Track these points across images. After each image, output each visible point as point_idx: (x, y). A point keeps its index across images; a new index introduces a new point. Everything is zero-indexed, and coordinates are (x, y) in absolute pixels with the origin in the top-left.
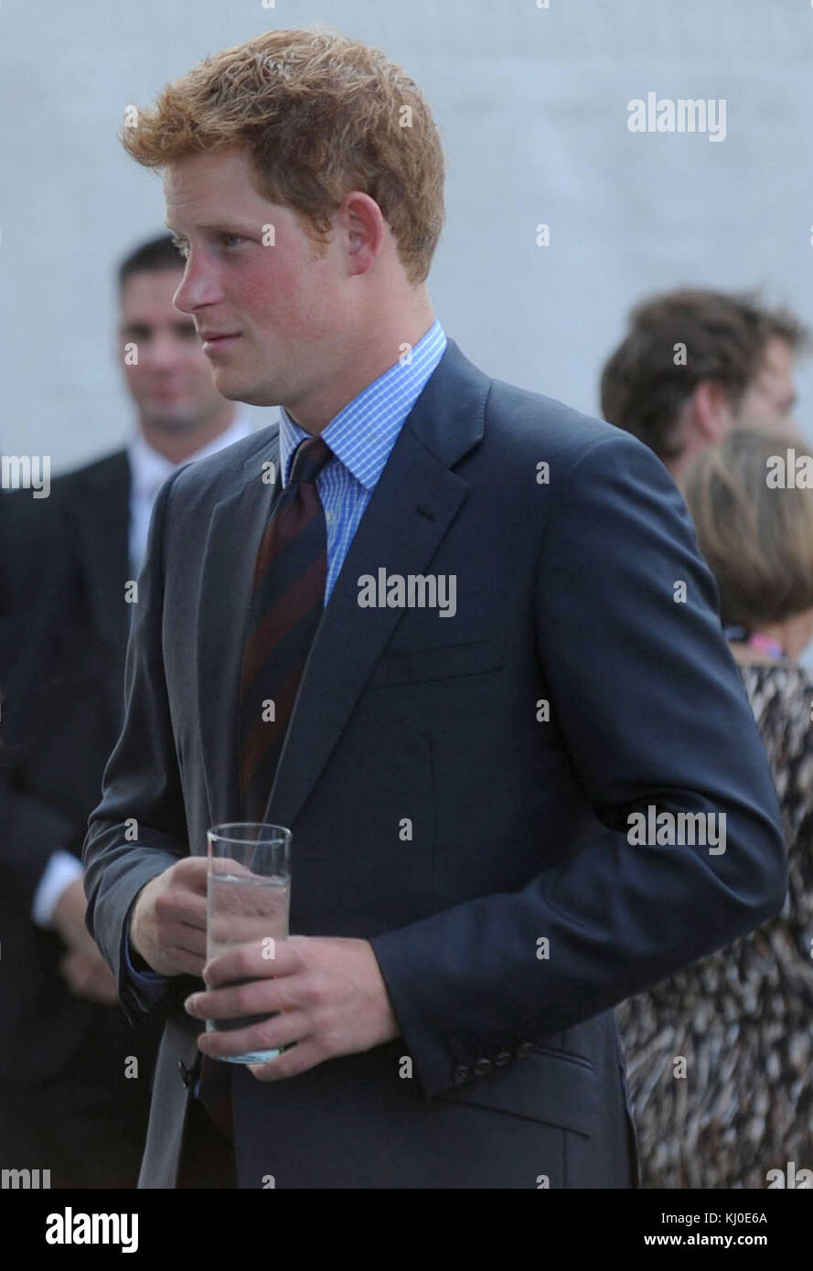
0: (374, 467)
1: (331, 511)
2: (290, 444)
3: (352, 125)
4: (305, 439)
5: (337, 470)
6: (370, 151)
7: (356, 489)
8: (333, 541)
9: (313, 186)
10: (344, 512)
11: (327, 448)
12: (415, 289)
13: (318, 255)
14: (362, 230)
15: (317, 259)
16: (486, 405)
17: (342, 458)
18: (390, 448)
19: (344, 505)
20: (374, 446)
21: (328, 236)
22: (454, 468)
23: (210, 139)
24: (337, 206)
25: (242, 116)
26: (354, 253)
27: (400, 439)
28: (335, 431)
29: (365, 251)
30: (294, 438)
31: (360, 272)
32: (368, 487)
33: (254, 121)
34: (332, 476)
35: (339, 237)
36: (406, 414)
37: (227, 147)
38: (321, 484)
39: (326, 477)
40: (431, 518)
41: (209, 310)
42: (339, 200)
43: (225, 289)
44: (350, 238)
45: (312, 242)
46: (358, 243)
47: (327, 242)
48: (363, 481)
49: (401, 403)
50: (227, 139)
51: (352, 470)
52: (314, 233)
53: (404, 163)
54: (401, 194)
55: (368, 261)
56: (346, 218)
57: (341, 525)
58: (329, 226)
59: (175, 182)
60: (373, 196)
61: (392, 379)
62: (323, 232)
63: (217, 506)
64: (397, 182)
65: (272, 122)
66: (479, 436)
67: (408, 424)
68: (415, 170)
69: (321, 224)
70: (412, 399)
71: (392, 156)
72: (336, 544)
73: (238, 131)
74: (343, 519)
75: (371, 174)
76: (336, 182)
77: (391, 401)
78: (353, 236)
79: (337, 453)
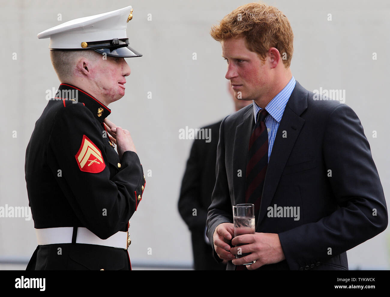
0: (279, 116)
1: (269, 128)
2: (257, 111)
3: (271, 30)
4: (261, 109)
5: (270, 117)
6: (276, 37)
7: (275, 122)
8: (270, 136)
9: (262, 47)
10: (272, 128)
11: (267, 112)
12: (287, 69)
13: (263, 64)
14: (274, 56)
15: (262, 65)
16: (308, 98)
17: (271, 114)
18: (283, 111)
19: (272, 126)
20: (279, 111)
21: (265, 59)
22: (301, 116)
23: (235, 35)
24: (268, 51)
25: (243, 29)
26: (272, 63)
27: (286, 108)
28: (269, 107)
29: (275, 63)
30: (258, 109)
31: (274, 68)
32: (278, 122)
33: (246, 30)
34: (268, 118)
35: (268, 59)
36: (287, 102)
37: (239, 37)
38: (266, 121)
39: (267, 119)
40: (295, 130)
41: (234, 79)
42: (268, 50)
43: (239, 73)
44: (271, 59)
45: (261, 61)
46: (273, 60)
47: (265, 61)
48: (277, 120)
49: (285, 99)
50: (239, 35)
51: (274, 117)
52: (262, 58)
53: (285, 39)
54: (284, 47)
55: (276, 65)
56: (270, 54)
57: (272, 132)
58: (266, 56)
59: (225, 45)
60: (276, 48)
61: (283, 93)
62: (264, 58)
63: (237, 126)
64: (282, 44)
65: (251, 30)
66: (307, 107)
67: (288, 104)
68: (287, 40)
69: (264, 56)
70: (288, 98)
71: (282, 37)
72: (271, 137)
73: (242, 33)
74: (272, 130)
75: (276, 43)
76: (267, 45)
77: (283, 99)
78: (272, 58)
79: (270, 113)
